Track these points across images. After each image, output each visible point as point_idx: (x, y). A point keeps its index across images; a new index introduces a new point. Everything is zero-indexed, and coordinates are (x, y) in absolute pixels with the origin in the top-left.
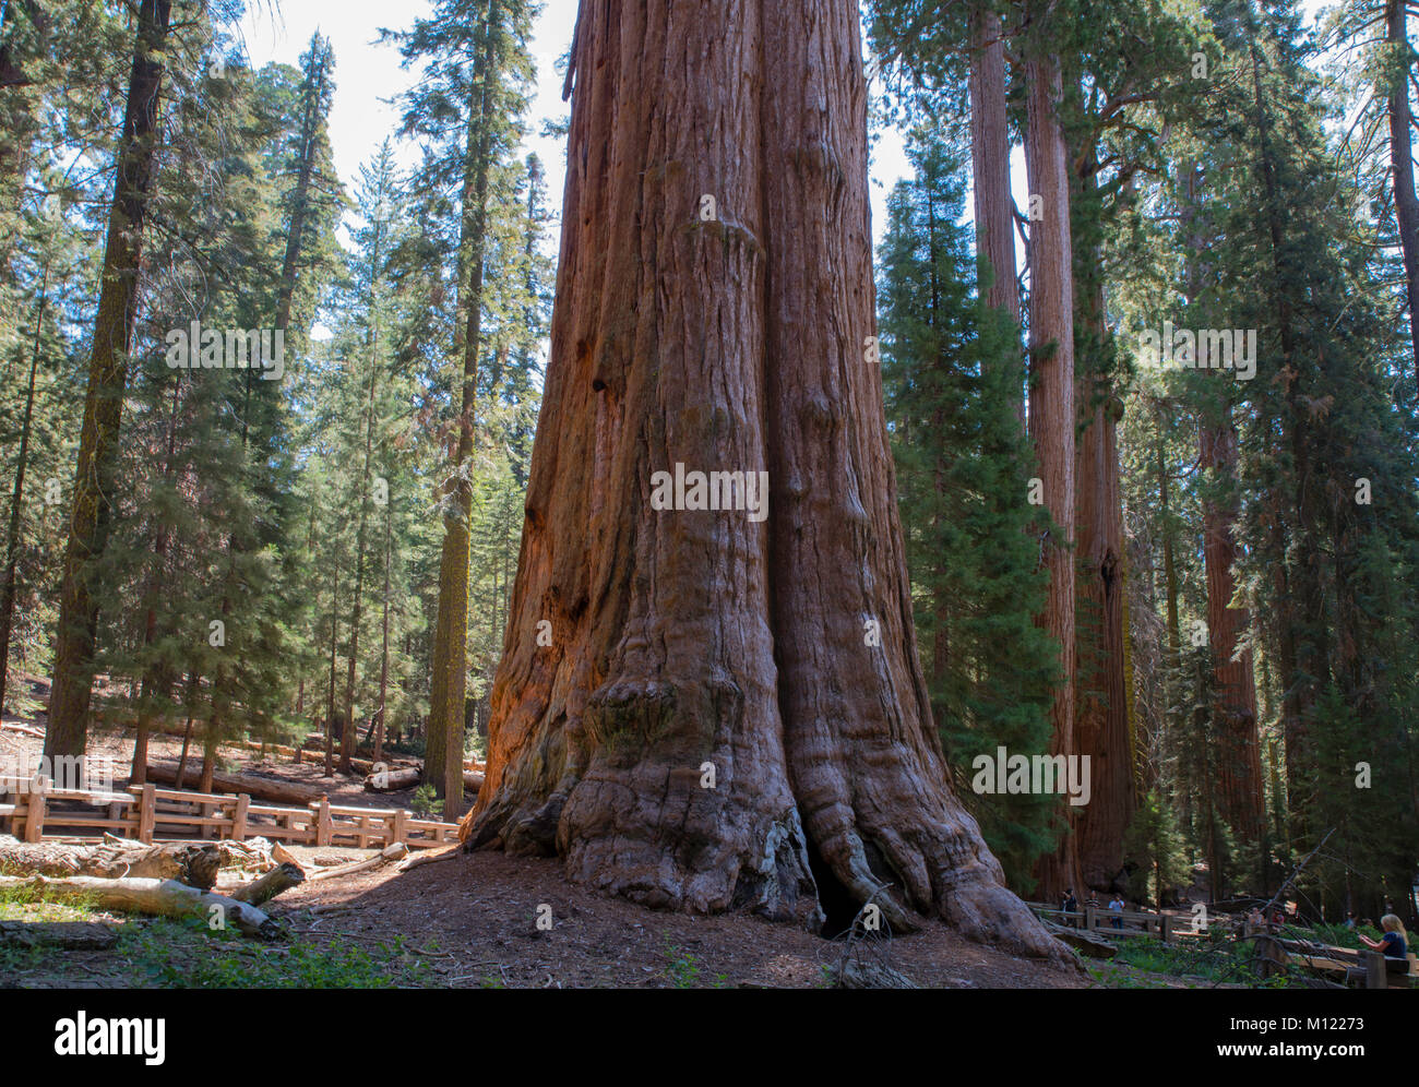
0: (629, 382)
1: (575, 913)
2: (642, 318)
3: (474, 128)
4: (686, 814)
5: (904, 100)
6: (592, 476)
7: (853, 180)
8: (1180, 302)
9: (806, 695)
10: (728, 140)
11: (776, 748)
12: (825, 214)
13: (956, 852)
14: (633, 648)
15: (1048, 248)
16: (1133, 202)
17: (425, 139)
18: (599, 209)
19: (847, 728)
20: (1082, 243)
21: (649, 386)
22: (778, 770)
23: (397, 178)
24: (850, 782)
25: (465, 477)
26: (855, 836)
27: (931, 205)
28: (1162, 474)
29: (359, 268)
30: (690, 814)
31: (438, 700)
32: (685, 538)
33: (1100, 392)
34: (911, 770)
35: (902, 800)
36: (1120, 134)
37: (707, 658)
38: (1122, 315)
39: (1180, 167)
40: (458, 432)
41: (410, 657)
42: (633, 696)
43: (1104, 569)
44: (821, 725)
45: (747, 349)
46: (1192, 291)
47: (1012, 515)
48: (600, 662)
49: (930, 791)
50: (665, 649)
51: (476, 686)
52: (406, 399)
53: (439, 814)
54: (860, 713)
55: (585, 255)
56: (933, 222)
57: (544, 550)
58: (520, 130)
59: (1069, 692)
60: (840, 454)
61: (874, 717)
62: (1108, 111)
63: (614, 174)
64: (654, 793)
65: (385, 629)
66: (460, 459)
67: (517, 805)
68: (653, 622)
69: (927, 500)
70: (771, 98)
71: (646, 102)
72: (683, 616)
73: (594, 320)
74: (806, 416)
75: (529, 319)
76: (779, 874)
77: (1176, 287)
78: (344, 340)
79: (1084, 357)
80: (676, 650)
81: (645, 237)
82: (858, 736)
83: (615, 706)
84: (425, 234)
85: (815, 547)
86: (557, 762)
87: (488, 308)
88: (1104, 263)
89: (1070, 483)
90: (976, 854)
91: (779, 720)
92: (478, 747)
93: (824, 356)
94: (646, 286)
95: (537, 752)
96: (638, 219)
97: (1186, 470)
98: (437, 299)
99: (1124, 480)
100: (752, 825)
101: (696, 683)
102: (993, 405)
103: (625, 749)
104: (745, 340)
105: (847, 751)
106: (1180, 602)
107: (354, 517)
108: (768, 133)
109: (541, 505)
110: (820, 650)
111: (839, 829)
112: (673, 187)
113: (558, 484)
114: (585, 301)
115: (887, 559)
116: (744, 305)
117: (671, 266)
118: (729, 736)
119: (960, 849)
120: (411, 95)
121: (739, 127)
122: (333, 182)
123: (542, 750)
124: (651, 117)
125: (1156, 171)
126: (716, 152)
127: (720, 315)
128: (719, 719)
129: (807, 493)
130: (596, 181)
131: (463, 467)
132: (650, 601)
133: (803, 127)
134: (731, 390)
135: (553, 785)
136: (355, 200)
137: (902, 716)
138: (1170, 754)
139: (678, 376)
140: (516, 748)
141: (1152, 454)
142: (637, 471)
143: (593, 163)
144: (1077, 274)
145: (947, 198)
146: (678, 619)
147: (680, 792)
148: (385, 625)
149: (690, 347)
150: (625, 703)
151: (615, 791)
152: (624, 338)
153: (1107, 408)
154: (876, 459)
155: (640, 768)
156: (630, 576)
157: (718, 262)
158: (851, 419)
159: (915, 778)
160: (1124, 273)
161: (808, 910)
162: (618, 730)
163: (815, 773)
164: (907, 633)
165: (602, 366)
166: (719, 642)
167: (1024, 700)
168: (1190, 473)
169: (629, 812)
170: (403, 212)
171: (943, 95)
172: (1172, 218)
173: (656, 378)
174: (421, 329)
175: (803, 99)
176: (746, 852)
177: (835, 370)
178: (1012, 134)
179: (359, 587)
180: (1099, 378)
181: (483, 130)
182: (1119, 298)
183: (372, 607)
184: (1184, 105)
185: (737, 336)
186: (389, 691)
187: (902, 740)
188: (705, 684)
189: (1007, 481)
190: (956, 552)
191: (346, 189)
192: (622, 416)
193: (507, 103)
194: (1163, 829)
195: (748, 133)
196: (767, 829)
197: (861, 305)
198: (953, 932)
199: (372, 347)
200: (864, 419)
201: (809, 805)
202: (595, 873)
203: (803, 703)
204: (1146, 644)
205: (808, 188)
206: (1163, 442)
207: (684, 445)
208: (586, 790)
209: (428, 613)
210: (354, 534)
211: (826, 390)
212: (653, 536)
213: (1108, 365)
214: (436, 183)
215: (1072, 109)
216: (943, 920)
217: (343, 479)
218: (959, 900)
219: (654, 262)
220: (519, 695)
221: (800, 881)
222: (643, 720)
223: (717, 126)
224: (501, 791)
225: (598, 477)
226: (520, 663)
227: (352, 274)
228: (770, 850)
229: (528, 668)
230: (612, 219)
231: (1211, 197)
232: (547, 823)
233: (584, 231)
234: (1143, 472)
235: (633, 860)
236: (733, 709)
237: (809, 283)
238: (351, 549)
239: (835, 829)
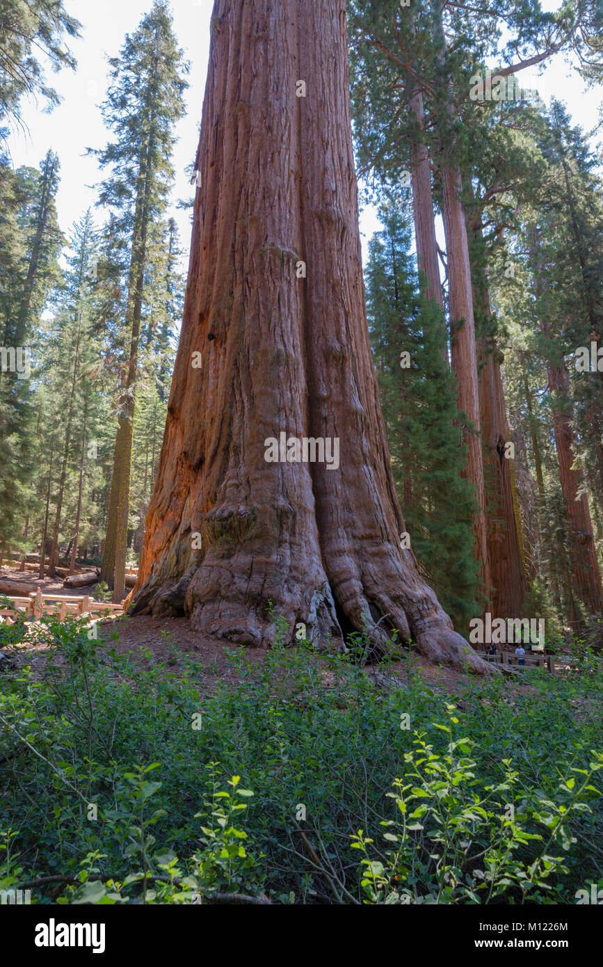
0: (228, 335)
1: (196, 649)
2: (235, 300)
3: (139, 202)
4: (263, 585)
5: (376, 191)
6: (207, 388)
7: (351, 227)
8: (532, 299)
9: (332, 513)
10: (283, 205)
11: (315, 546)
12: (336, 245)
13: (424, 609)
14: (231, 486)
15: (457, 269)
16: (503, 244)
17: (112, 208)
18: (211, 242)
19: (357, 533)
20: (477, 265)
21: (239, 337)
22: (316, 559)
23: (95, 229)
24: (359, 566)
25: (131, 394)
26: (363, 599)
27: (393, 244)
28: (528, 395)
29: (72, 279)
30: (265, 586)
31: (111, 530)
32: (261, 422)
33: (490, 347)
34: (394, 559)
35: (390, 577)
36: (494, 209)
37: (274, 491)
38: (500, 306)
39: (527, 226)
40: (127, 369)
41: (95, 503)
42: (231, 514)
43: (498, 448)
44: (341, 532)
45: (295, 317)
46: (538, 294)
47: (444, 413)
48: (212, 495)
49: (406, 571)
50: (250, 486)
51: (134, 521)
52: (97, 353)
53: (110, 600)
54: (364, 525)
55: (203, 266)
56: (394, 253)
57: (179, 431)
58: (166, 203)
59: (483, 520)
60: (347, 375)
61: (372, 526)
62: (487, 196)
63: (220, 222)
64: (244, 573)
65: (80, 486)
66: (128, 384)
67: (160, 585)
68: (243, 471)
69: (397, 405)
70: (306, 183)
71: (238, 185)
72: (260, 466)
73: (208, 302)
74: (328, 355)
75: (168, 307)
76: (319, 623)
77: (529, 291)
78: (61, 319)
79: (480, 328)
80: (256, 487)
81: (237, 256)
82: (363, 538)
83: (220, 520)
84: (110, 260)
85: (335, 428)
86: (185, 558)
87: (145, 300)
88: (489, 277)
89: (476, 398)
90: (436, 611)
91: (316, 529)
92: (134, 560)
93: (337, 322)
94: (238, 282)
95: (173, 552)
96: (233, 247)
97: (541, 392)
98: (117, 295)
99: (506, 398)
100: (302, 592)
101: (268, 507)
102: (431, 352)
103: (226, 547)
104: (293, 312)
105: (357, 547)
106: (543, 468)
107: (64, 420)
108: (304, 202)
109: (177, 405)
110: (339, 487)
111: (353, 595)
112: (253, 229)
113: (187, 393)
114: (204, 291)
115: (376, 434)
116: (292, 293)
117: (252, 272)
118: (288, 538)
119: (426, 607)
120: (104, 184)
121: (288, 198)
122: (57, 231)
123: (176, 550)
124: (240, 193)
125: (514, 228)
126: (276, 211)
127: (279, 299)
128: (282, 527)
129: (329, 397)
130: (210, 227)
131: (130, 389)
132: (241, 458)
133: (323, 199)
134: (286, 339)
135: (183, 571)
136: (70, 241)
137: (388, 526)
138: (543, 558)
139: (256, 332)
140: (159, 551)
141: (521, 383)
142: (233, 385)
143: (208, 217)
144: (474, 283)
145: (400, 241)
146: (257, 468)
147: (259, 572)
148: (80, 484)
149: (263, 316)
150: (226, 519)
151: (220, 573)
152: (226, 311)
153: (495, 356)
154: (367, 378)
155: (235, 558)
156: (229, 444)
157: (278, 270)
158: (353, 355)
159: (397, 563)
160: (500, 282)
161: (337, 646)
162: (222, 535)
163: (339, 561)
164: (388, 478)
165: (213, 326)
166: (281, 482)
167: (458, 521)
168: (543, 394)
169: (229, 586)
170: (98, 248)
171: (397, 188)
172: (524, 254)
173: (243, 332)
174: (106, 312)
175: (323, 184)
176: (299, 609)
177: (344, 329)
178: (435, 209)
179: (65, 461)
180: (489, 339)
181: (145, 203)
182: (498, 296)
183: (72, 473)
184: (527, 195)
185: (289, 310)
186: (81, 525)
187: (389, 541)
188: (273, 506)
189: (441, 395)
190: (414, 434)
191: (65, 235)
192: (225, 354)
193: (159, 189)
194: (544, 603)
195: (293, 202)
196: (311, 595)
197: (357, 294)
198: (425, 659)
199: (78, 322)
200: (360, 356)
201: (335, 581)
202: (208, 624)
203: (330, 518)
204: (525, 492)
205: (327, 231)
206: (527, 376)
207: (259, 369)
208: (203, 572)
209: (107, 477)
210: (64, 429)
211: (339, 339)
212: (242, 421)
213: (494, 331)
214: (118, 231)
215: (467, 195)
216: (418, 651)
217: (58, 398)
218: (427, 639)
219: (242, 270)
220: (163, 518)
221: (331, 628)
222: (237, 528)
223: (276, 197)
224: (151, 578)
225: (211, 388)
226: (163, 498)
227: (67, 282)
228: (313, 608)
229: (168, 501)
230: (219, 246)
231: (544, 242)
232: (179, 595)
233: (203, 254)
234: (517, 393)
235: (231, 616)
236: (290, 521)
237: (328, 281)
238: (62, 439)
239: (351, 595)
